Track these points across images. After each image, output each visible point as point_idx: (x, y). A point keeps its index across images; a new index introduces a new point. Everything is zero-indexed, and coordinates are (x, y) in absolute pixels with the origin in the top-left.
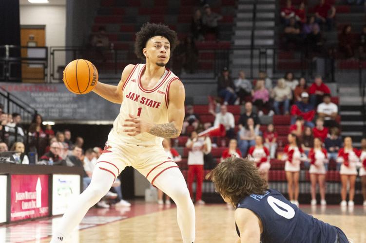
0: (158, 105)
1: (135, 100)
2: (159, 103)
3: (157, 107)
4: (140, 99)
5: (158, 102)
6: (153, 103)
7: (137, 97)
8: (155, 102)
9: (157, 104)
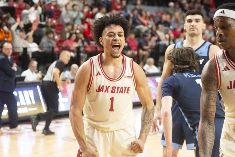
0: (128, 90)
1: (105, 92)
2: (129, 88)
3: (128, 93)
4: (110, 90)
5: (128, 86)
6: (124, 89)
7: (107, 88)
8: (125, 88)
9: (127, 88)
